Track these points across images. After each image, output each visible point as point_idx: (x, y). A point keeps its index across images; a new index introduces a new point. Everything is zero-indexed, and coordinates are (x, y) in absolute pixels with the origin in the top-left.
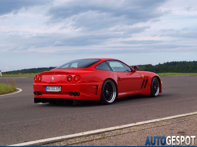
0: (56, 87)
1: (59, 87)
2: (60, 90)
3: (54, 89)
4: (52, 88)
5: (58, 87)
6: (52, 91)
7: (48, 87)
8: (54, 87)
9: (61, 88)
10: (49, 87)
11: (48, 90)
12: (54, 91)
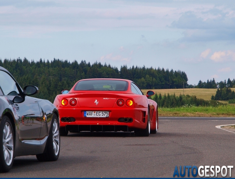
0: (101, 112)
1: (106, 112)
2: (108, 116)
3: (98, 114)
4: (95, 113)
5: (104, 112)
6: (96, 116)
7: (89, 112)
8: (99, 112)
9: (108, 113)
10: (91, 112)
11: (88, 116)
12: (98, 116)
